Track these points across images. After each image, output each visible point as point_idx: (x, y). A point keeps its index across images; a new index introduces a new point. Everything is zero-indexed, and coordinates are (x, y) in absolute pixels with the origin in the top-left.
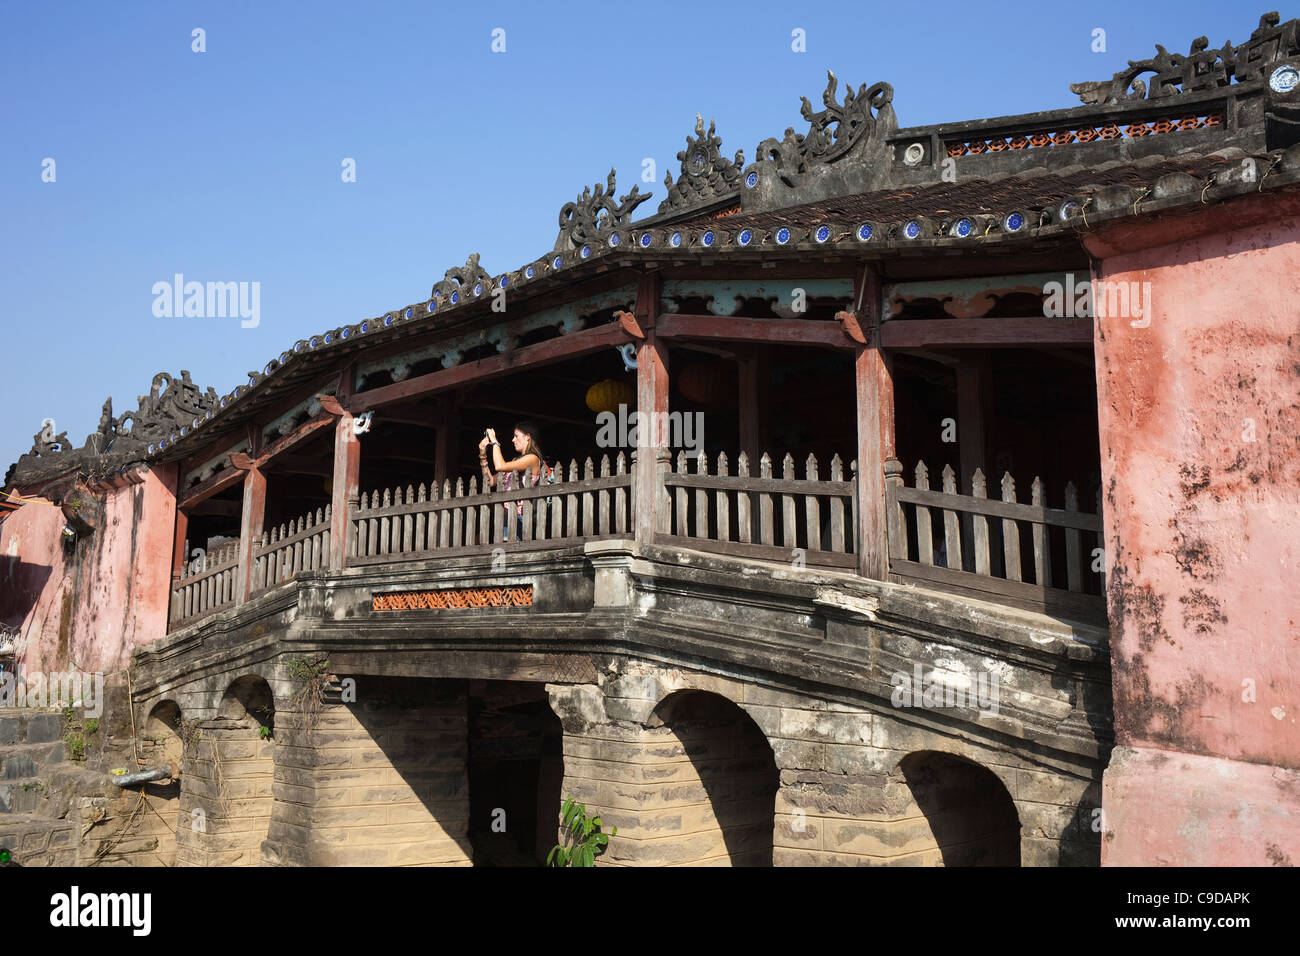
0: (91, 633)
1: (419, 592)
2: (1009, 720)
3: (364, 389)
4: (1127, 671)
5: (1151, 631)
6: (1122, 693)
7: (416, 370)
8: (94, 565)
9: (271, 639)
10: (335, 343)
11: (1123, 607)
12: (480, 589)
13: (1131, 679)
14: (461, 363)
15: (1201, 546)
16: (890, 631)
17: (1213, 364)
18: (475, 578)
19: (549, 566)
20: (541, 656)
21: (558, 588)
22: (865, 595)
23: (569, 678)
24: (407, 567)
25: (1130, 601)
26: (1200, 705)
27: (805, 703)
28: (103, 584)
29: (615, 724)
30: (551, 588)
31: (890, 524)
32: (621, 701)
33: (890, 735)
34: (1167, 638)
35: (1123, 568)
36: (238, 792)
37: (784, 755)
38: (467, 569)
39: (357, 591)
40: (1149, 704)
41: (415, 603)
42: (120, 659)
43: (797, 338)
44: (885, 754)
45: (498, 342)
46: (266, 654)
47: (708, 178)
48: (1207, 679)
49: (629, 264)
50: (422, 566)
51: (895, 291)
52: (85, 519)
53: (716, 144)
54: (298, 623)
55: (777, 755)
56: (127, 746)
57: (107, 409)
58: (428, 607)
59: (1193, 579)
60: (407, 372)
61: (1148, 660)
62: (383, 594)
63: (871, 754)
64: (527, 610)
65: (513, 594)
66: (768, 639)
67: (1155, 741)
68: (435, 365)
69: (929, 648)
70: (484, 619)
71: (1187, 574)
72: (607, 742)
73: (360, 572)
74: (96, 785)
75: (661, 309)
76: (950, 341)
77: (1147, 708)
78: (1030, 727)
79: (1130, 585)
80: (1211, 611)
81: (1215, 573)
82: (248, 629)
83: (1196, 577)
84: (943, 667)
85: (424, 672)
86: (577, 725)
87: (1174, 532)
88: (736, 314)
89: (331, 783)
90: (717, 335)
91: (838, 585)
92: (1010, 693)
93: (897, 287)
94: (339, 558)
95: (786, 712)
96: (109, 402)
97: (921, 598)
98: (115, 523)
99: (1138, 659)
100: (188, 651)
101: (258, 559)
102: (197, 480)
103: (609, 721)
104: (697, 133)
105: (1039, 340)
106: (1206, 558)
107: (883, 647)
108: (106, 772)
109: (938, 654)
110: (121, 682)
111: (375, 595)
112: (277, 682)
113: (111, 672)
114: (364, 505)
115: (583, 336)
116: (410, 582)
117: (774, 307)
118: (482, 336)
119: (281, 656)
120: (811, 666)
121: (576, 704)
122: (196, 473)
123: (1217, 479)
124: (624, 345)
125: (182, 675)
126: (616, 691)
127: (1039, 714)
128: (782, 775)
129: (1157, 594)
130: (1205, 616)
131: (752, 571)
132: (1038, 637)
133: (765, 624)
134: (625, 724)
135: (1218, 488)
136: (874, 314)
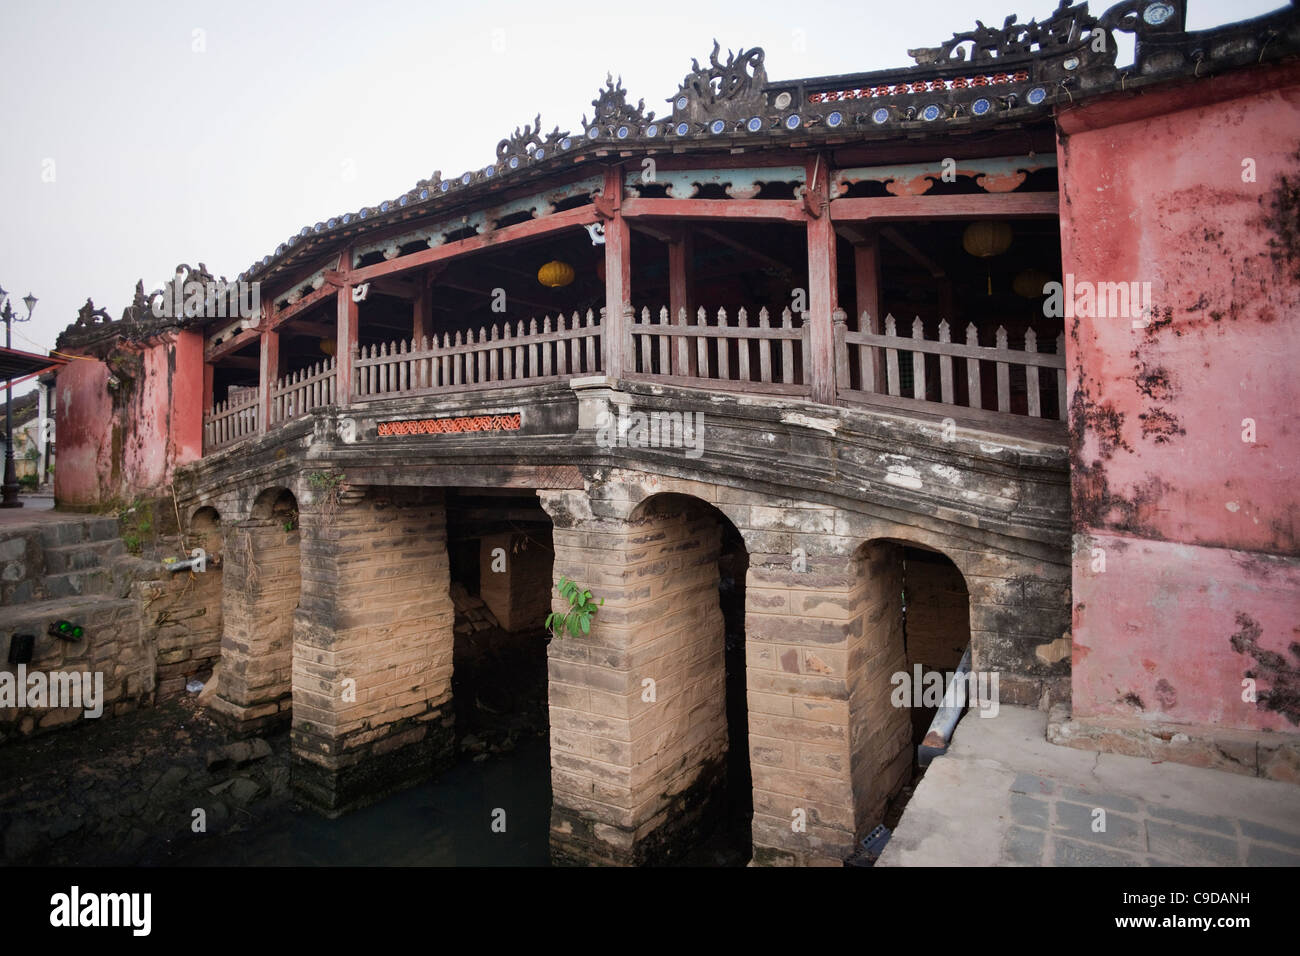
0: (138, 457)
1: (418, 420)
2: (964, 513)
3: (360, 266)
4: (1087, 474)
5: (1111, 442)
6: (1081, 492)
7: (405, 250)
8: (138, 406)
9: (293, 460)
10: (337, 227)
11: (1085, 423)
12: (472, 417)
13: (1091, 480)
14: (445, 243)
15: (1160, 373)
16: (846, 443)
17: (1180, 221)
18: (468, 409)
19: (534, 398)
20: (532, 468)
21: (543, 415)
22: (825, 416)
23: (557, 485)
24: (408, 402)
25: (1091, 418)
26: (1157, 500)
27: (773, 501)
28: (146, 420)
29: (600, 520)
30: (537, 415)
31: (837, 360)
32: (606, 502)
33: (851, 526)
34: (1126, 448)
35: (1085, 392)
36: (271, 573)
37: (754, 543)
38: (459, 401)
39: (364, 421)
40: (1106, 501)
41: (415, 429)
42: (165, 477)
43: (752, 215)
44: (847, 541)
45: (478, 226)
46: (290, 470)
47: (617, 119)
48: (1164, 480)
49: (605, 154)
50: (421, 400)
51: (841, 176)
52: (127, 372)
53: (624, 92)
54: (315, 448)
55: (748, 543)
56: (176, 541)
57: (139, 287)
58: (427, 432)
59: (1152, 399)
60: (397, 251)
61: (1107, 465)
62: (386, 423)
63: (834, 541)
64: (516, 433)
65: (502, 421)
66: (737, 452)
67: (1112, 530)
68: (422, 246)
69: (882, 457)
70: (478, 441)
71: (1147, 395)
72: (592, 535)
73: (367, 407)
74: (152, 571)
75: (625, 196)
76: (893, 214)
77: (1105, 504)
78: (984, 519)
79: (1092, 405)
80: (1170, 426)
81: (1174, 394)
82: (272, 452)
83: (1155, 398)
84: (895, 473)
85: (427, 482)
86: (566, 521)
87: (1135, 362)
88: (695, 197)
89: (349, 566)
90: (678, 213)
91: (800, 409)
92: (958, 492)
93: (843, 171)
94: (345, 396)
95: (755, 509)
96: (141, 282)
97: (875, 419)
98: (153, 374)
99: (1097, 465)
100: (221, 469)
101: (276, 398)
102: (220, 341)
103: (595, 518)
104: (608, 85)
105: (976, 213)
106: (1165, 382)
107: (840, 457)
108: (160, 561)
109: (891, 462)
110: (167, 493)
111: (378, 424)
112: (299, 492)
113: (158, 486)
114: (364, 355)
115: (555, 217)
116: (410, 413)
117: (728, 191)
118: (464, 221)
119: (302, 472)
120: (781, 472)
121: (565, 505)
122: (219, 336)
123: (1176, 318)
124: (591, 224)
125: (218, 487)
126: (601, 495)
127: (987, 508)
128: (751, 557)
129: (1117, 412)
130: (1163, 430)
131: (720, 399)
132: (988, 448)
133: (731, 440)
134: (610, 520)
135: (1179, 325)
136: (825, 194)
